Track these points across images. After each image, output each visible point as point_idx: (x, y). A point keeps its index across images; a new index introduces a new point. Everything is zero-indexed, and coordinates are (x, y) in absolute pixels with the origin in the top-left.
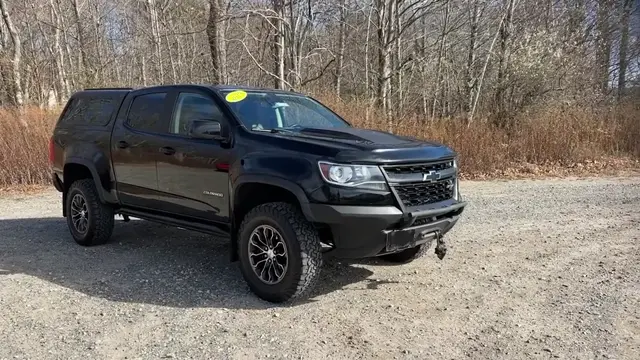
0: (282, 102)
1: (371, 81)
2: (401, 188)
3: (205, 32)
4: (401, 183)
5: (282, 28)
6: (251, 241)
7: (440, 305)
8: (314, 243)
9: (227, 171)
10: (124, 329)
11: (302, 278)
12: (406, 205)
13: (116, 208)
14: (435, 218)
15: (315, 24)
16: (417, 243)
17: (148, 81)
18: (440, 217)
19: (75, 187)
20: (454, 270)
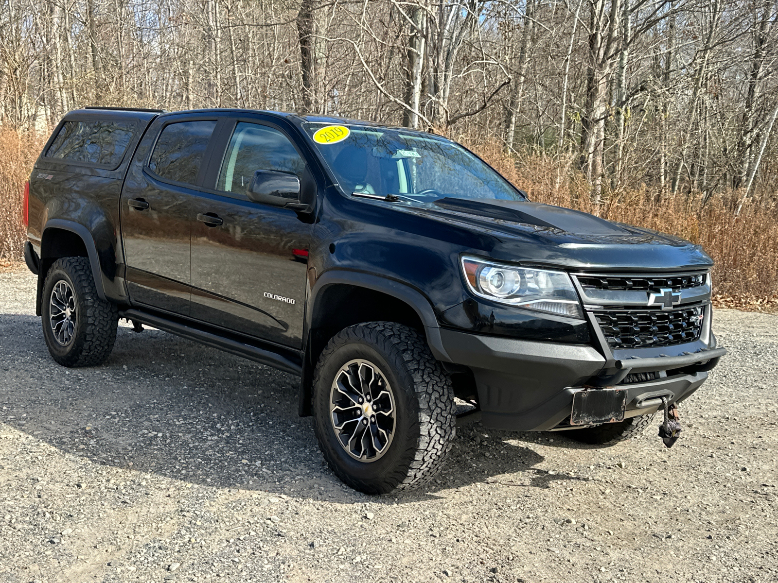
0: (409, 149)
1: (569, 122)
2: (606, 315)
3: (294, 25)
4: (606, 306)
5: (422, 23)
6: (336, 385)
7: (659, 529)
8: (444, 399)
9: (305, 261)
10: (111, 514)
11: (418, 457)
12: (613, 345)
13: (121, 308)
14: (663, 374)
15: (481, 19)
16: (628, 415)
17: (195, 101)
18: (673, 372)
19: (57, 270)
20: (691, 467)
